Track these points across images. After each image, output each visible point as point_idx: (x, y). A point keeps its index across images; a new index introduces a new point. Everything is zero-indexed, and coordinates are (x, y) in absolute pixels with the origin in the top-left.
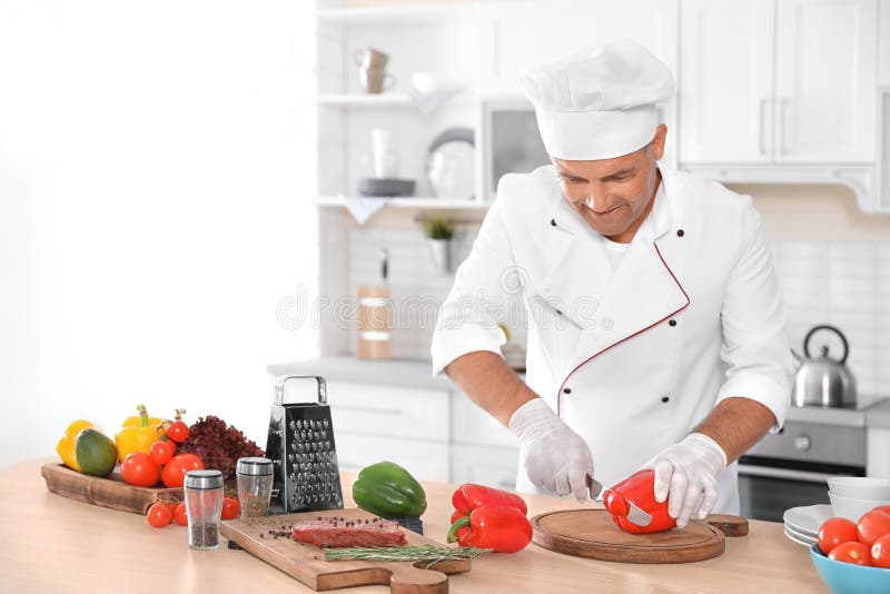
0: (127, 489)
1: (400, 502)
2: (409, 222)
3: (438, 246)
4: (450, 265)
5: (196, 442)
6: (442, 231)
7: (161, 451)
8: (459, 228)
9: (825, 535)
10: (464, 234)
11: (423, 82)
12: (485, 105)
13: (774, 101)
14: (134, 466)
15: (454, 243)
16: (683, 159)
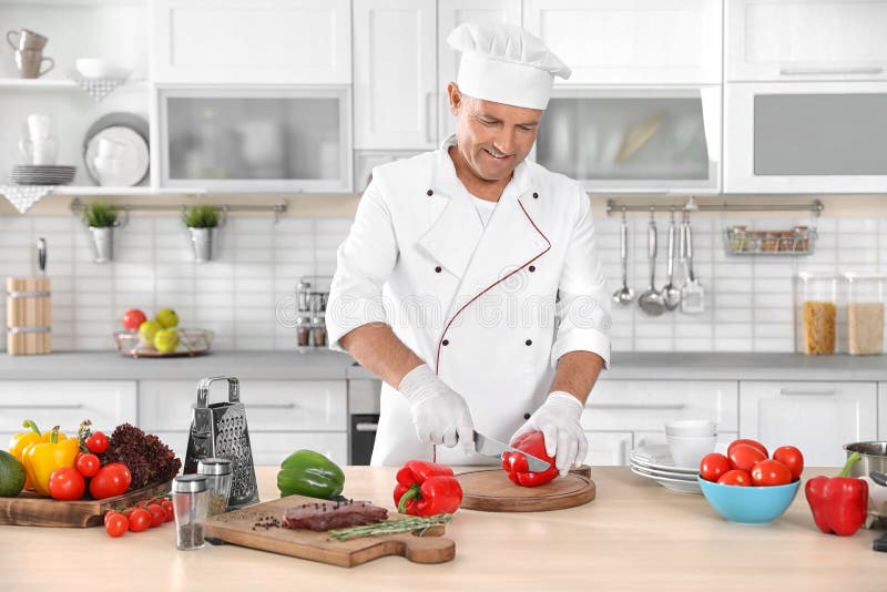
0: (62, 505)
1: (325, 485)
2: (65, 209)
3: (99, 233)
4: (111, 253)
5: (117, 451)
6: (104, 217)
7: (90, 464)
8: (121, 214)
9: (709, 468)
10: (127, 220)
11: (89, 68)
12: (160, 92)
13: (438, 94)
14: (64, 481)
15: (116, 230)
16: (357, 147)
